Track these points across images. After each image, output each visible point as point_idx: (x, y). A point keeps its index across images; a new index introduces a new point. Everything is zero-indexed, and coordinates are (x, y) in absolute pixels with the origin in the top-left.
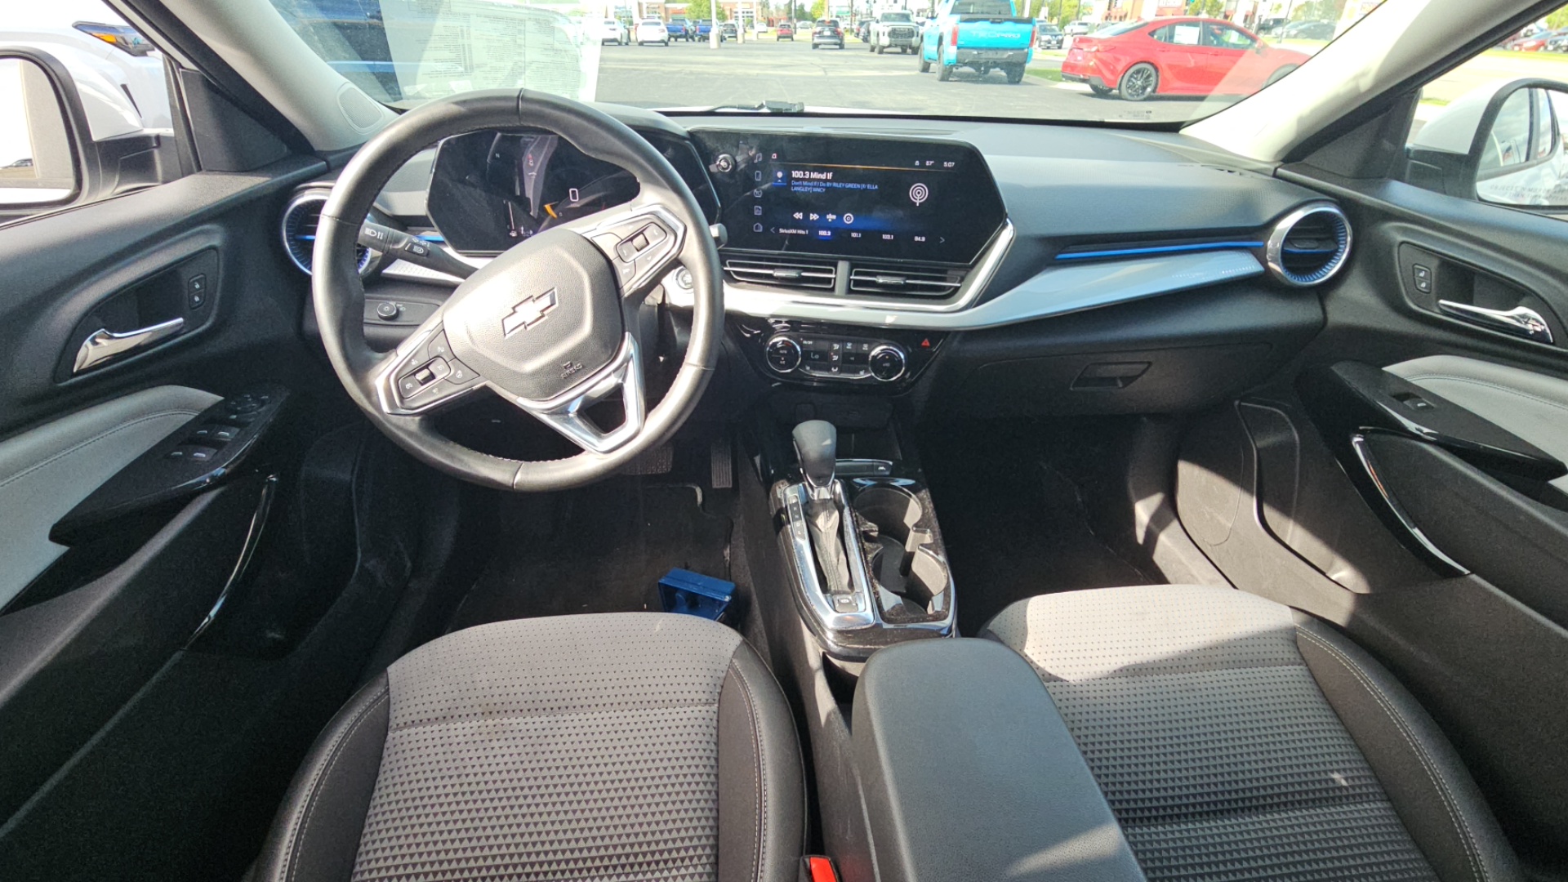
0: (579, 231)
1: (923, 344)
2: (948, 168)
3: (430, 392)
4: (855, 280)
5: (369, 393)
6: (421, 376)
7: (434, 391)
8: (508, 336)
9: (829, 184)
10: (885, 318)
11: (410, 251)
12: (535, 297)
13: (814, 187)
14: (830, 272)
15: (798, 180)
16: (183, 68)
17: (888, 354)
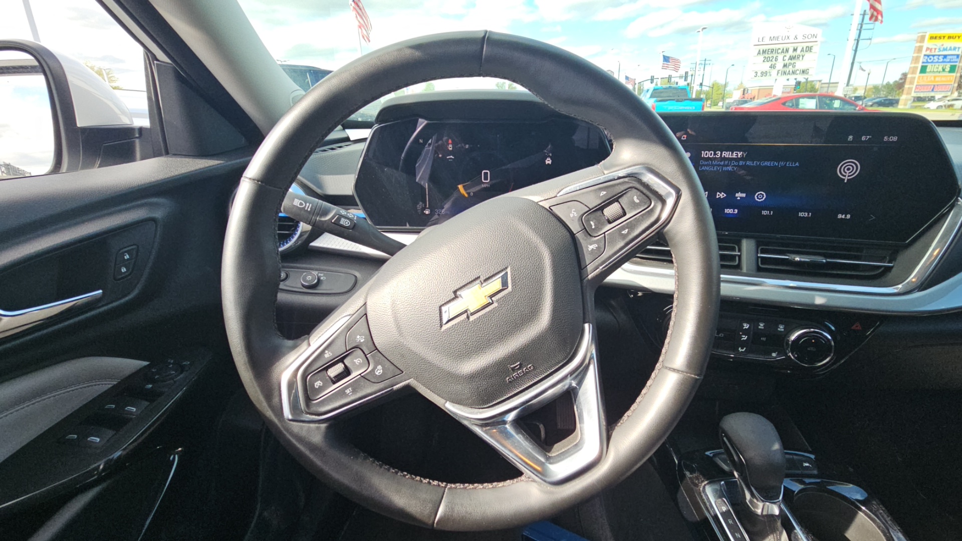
0: (536, 199)
1: (854, 327)
2: (888, 142)
3: (341, 393)
4: (762, 258)
5: (270, 391)
6: (333, 372)
7: (348, 391)
8: (445, 327)
9: (741, 163)
10: (813, 298)
11: (337, 223)
12: (482, 279)
13: (724, 165)
14: (733, 249)
15: (707, 159)
16: (157, 60)
17: (816, 338)
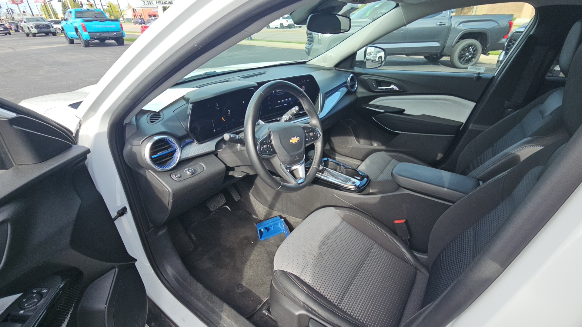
2: (308, 81)
15: (278, 92)
